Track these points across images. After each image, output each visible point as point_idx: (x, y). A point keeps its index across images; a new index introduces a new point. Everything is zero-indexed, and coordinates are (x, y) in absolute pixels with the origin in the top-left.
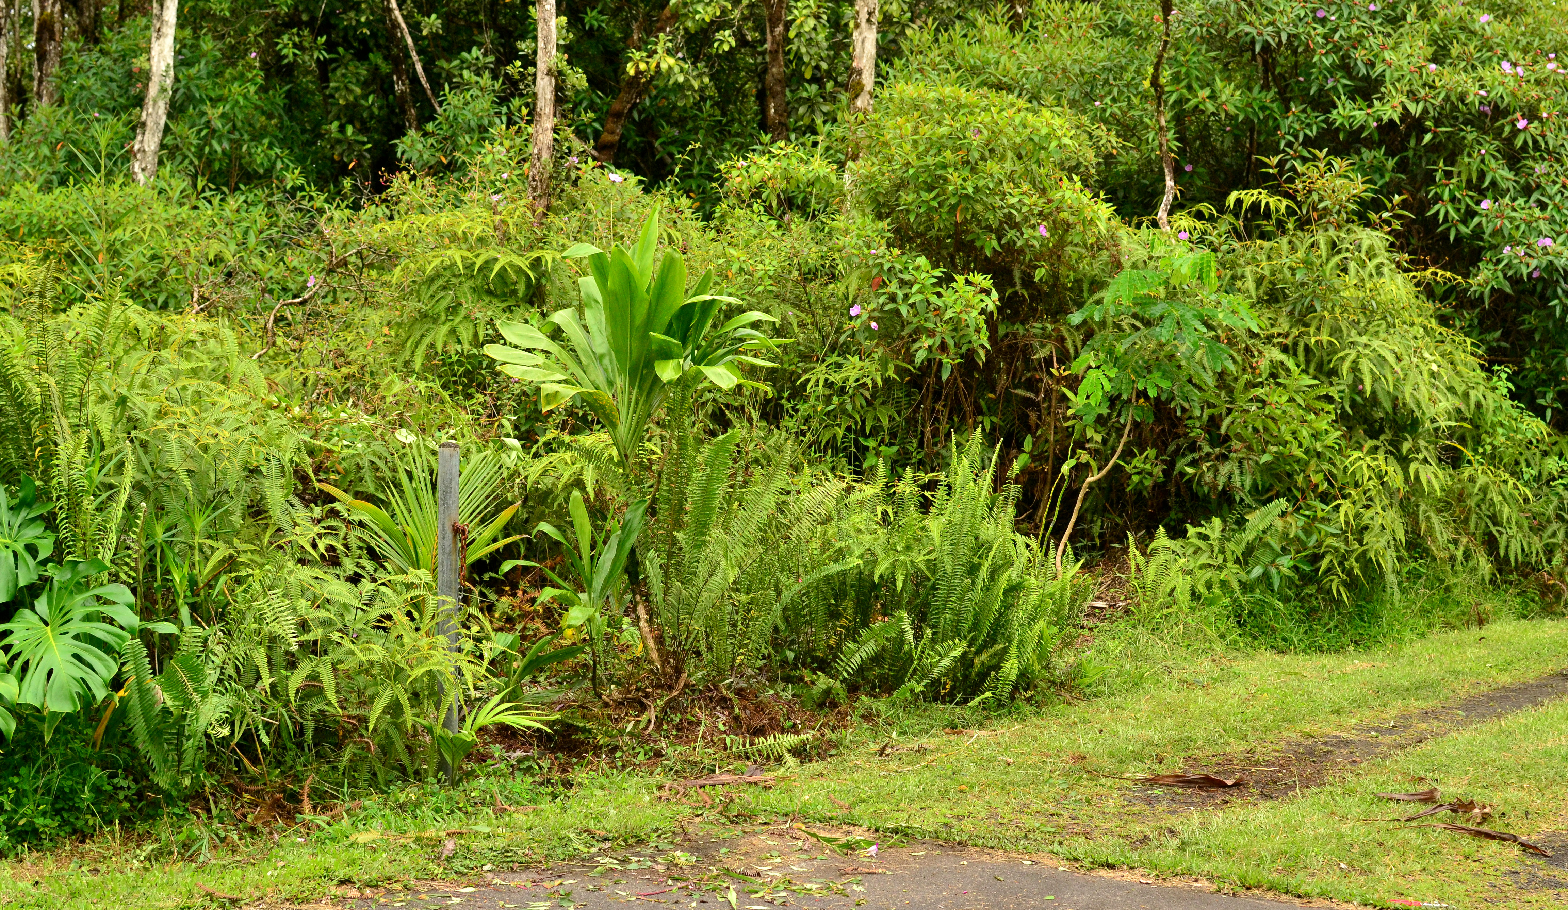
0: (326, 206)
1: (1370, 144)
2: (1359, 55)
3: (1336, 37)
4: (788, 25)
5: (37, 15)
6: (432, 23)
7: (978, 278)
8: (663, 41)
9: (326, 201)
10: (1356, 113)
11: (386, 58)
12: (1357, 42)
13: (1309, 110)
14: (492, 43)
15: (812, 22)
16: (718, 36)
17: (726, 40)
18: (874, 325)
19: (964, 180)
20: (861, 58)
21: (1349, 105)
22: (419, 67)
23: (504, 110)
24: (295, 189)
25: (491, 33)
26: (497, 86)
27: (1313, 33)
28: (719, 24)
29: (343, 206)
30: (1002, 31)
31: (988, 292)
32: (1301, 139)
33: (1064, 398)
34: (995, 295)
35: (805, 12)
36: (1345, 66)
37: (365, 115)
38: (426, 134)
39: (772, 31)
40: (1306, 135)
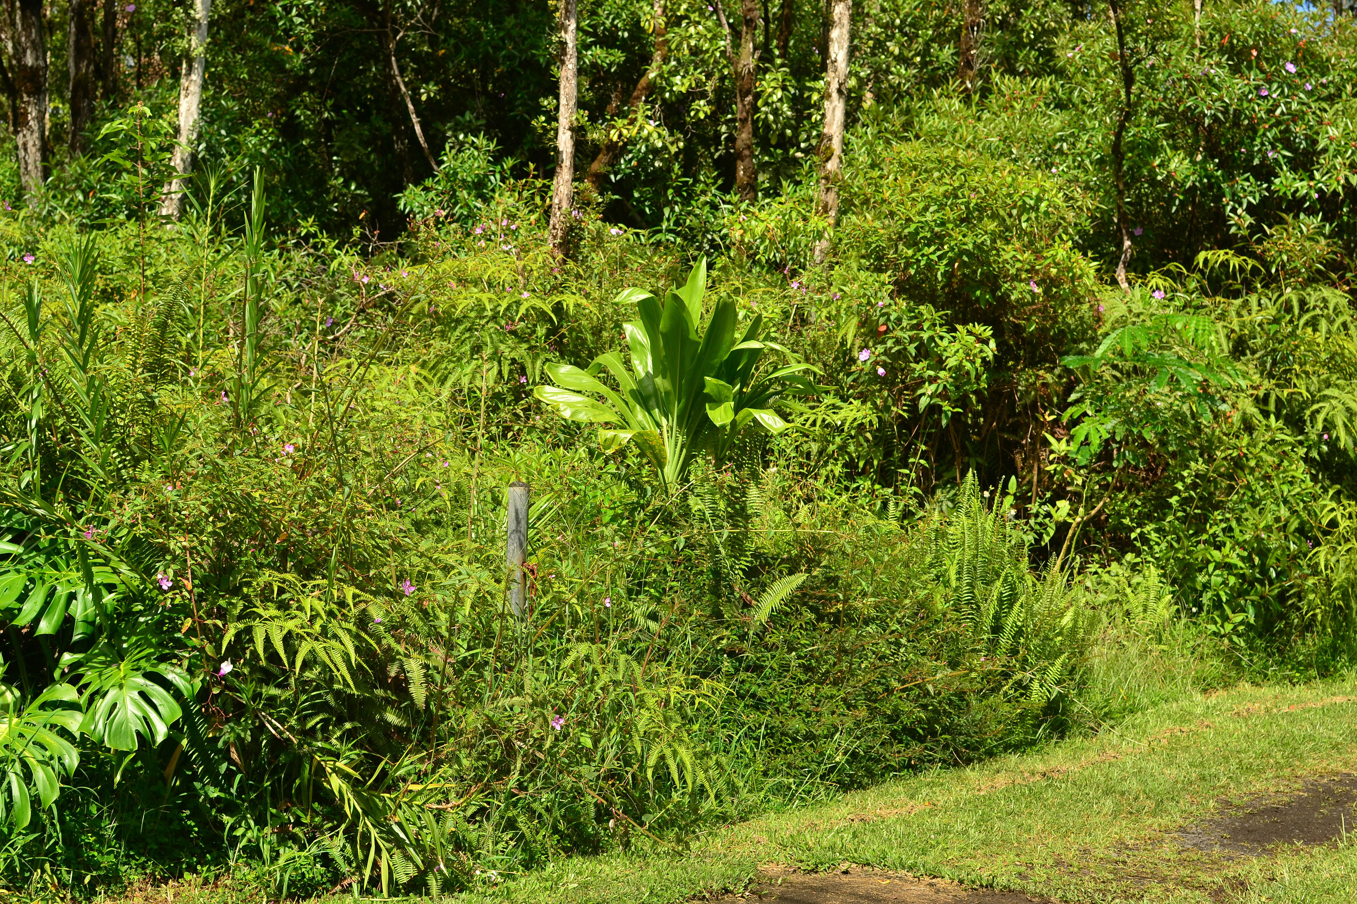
0: (337, 252)
1: (1311, 212)
2: (1299, 129)
3: (1278, 112)
4: (758, 96)
5: (72, 75)
6: (428, 91)
7: (979, 329)
8: (641, 109)
9: (338, 247)
10: (1298, 184)
11: (386, 121)
12: (1296, 117)
13: (1251, 179)
14: (483, 107)
15: (779, 93)
16: (694, 106)
17: (702, 108)
18: (881, 371)
19: (964, 236)
20: (831, 125)
21: (1290, 176)
22: (418, 128)
23: (498, 168)
24: (308, 236)
25: (483, 99)
26: (492, 147)
27: (1257, 108)
28: (695, 94)
29: (351, 252)
30: (956, 104)
31: (986, 342)
32: (1245, 206)
33: (1046, 443)
34: (992, 344)
35: (773, 84)
36: (1286, 141)
37: (367, 172)
38: (427, 189)
39: (742, 101)
40: (1249, 202)
